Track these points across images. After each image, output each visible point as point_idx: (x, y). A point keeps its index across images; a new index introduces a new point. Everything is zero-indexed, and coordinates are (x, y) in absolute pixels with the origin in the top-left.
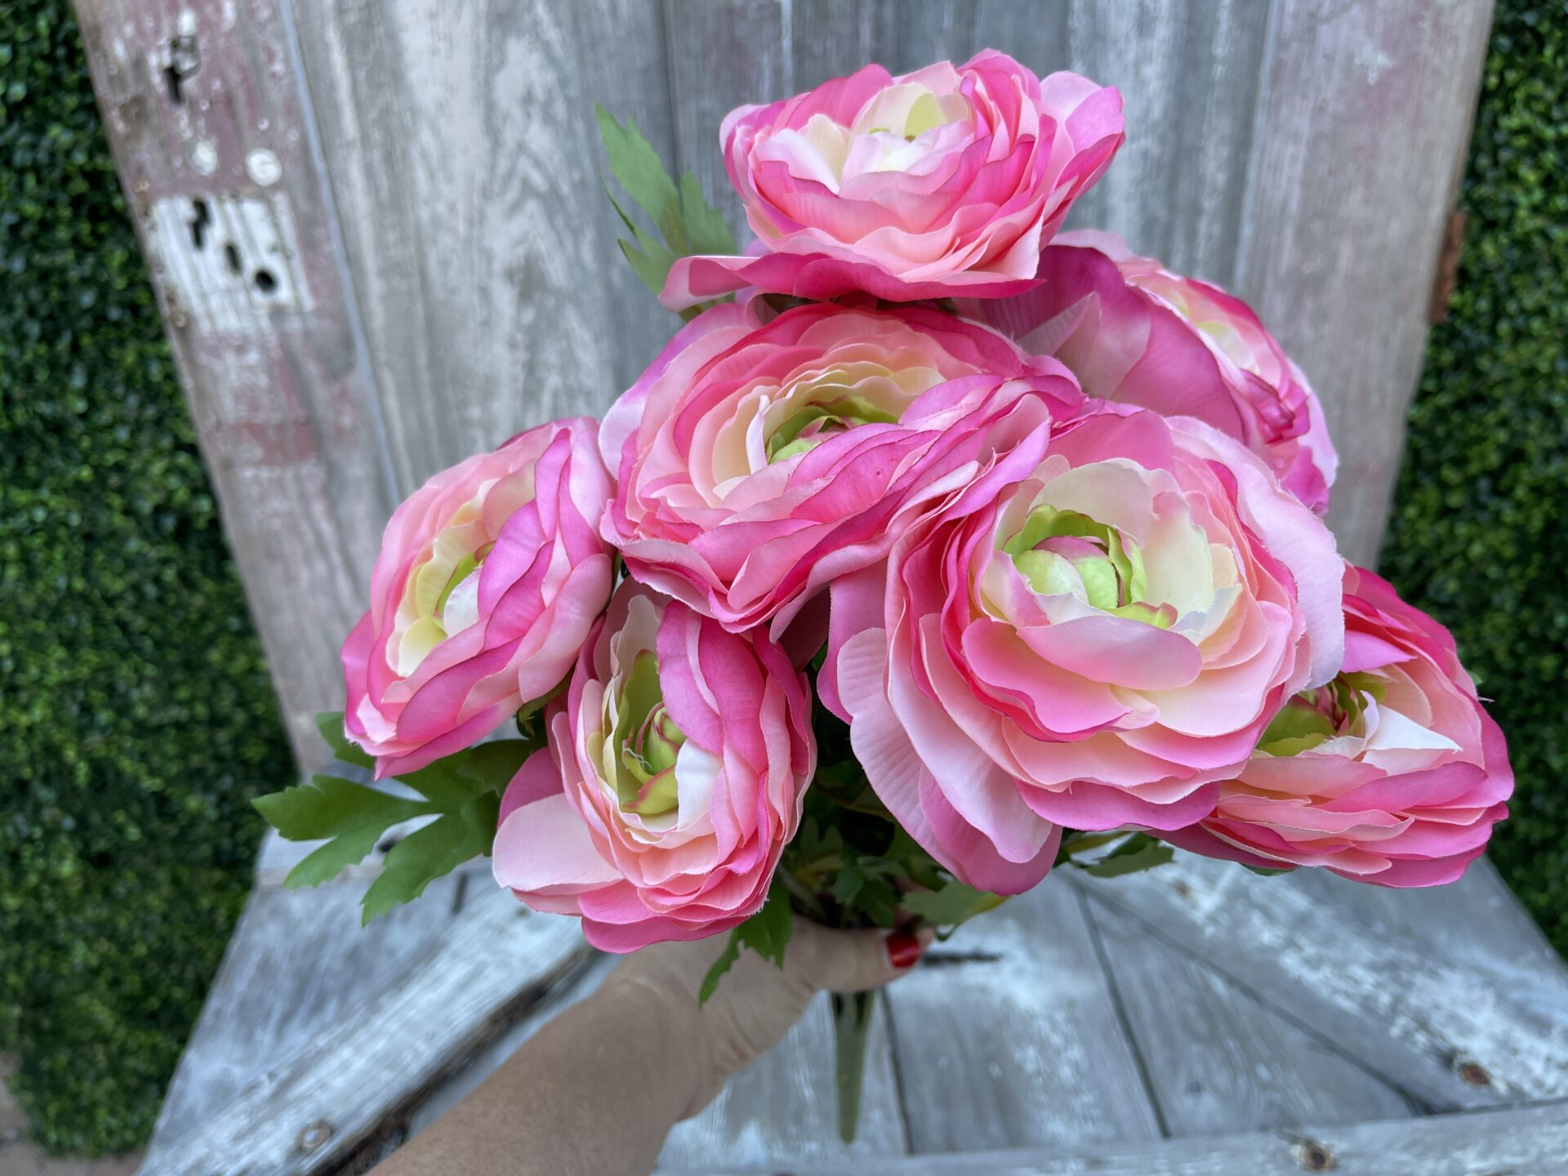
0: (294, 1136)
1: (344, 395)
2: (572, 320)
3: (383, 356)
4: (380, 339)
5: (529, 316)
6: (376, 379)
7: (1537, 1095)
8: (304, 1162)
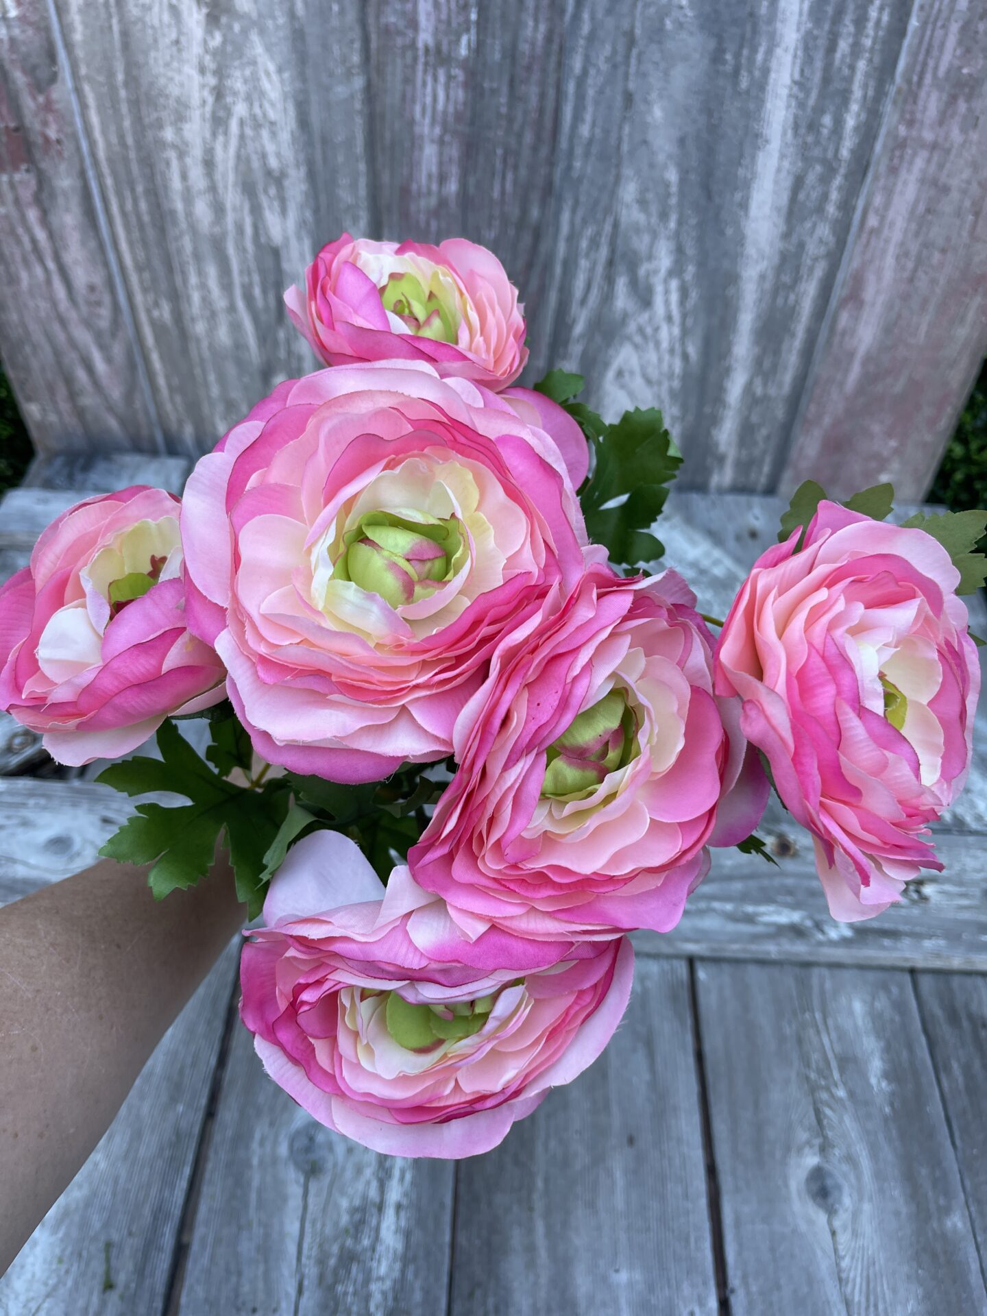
0: (6, 738)
1: (48, 107)
2: (257, 48)
3: (83, 71)
4: (80, 53)
5: (217, 40)
6: (78, 91)
7: (974, 826)
8: (10, 759)
